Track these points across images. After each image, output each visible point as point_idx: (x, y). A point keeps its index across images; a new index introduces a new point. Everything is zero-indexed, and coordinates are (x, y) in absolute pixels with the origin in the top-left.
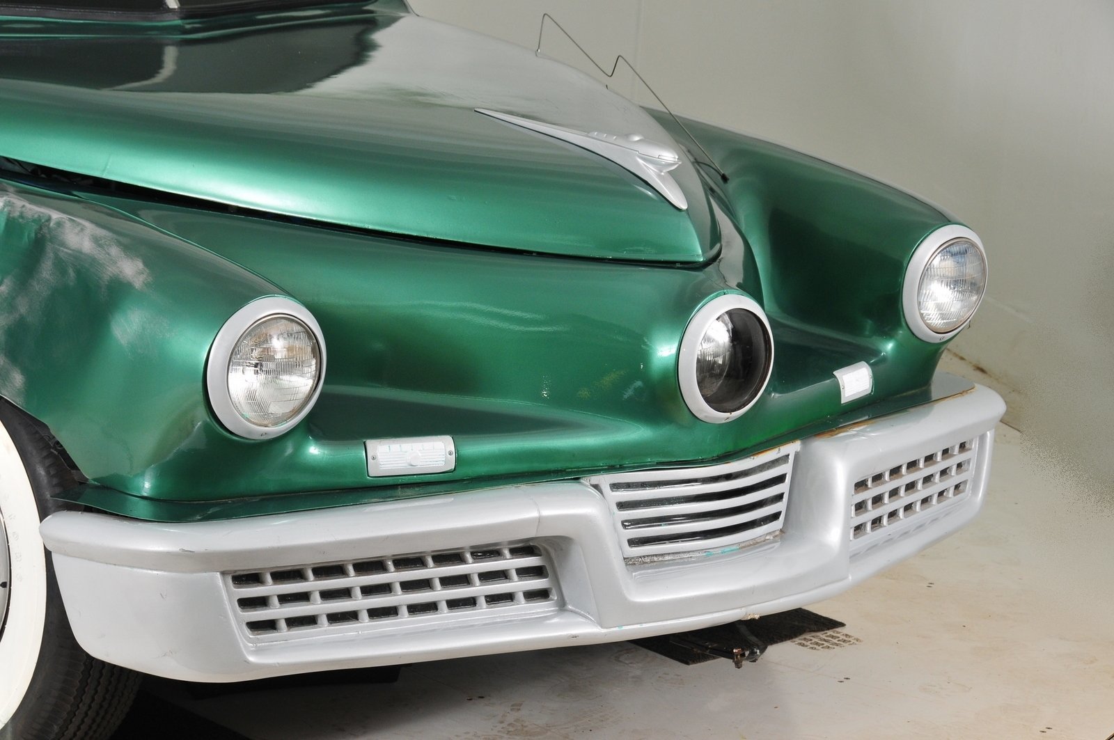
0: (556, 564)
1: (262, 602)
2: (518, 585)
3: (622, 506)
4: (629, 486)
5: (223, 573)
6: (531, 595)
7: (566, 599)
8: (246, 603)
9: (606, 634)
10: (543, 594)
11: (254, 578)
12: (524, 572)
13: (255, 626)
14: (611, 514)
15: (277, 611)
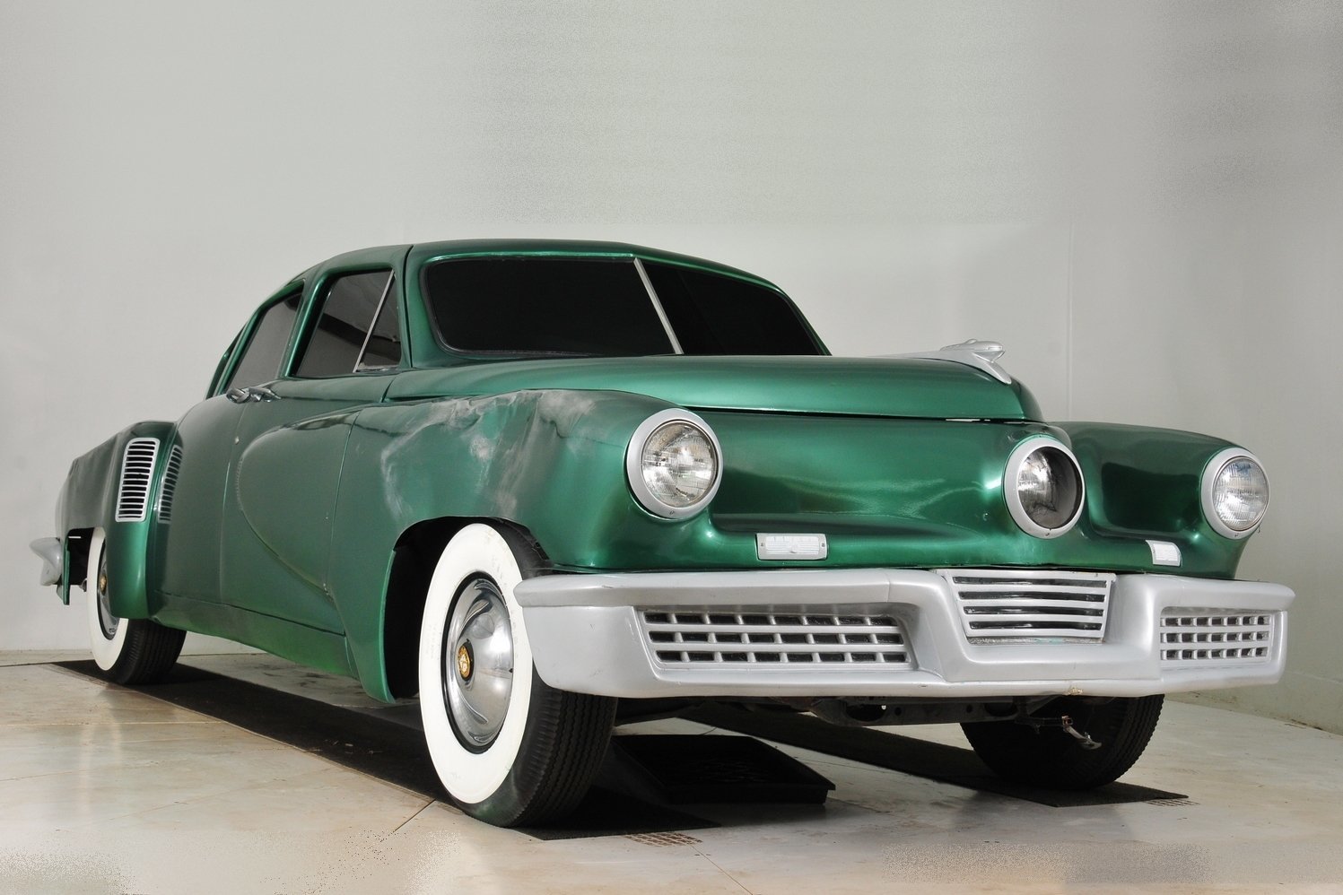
0: (910, 634)
1: (669, 637)
2: (876, 647)
3: (964, 595)
4: (969, 580)
5: (638, 609)
6: (891, 657)
7: (919, 662)
8: (656, 636)
9: (950, 687)
10: (899, 657)
11: (664, 618)
12: (883, 638)
13: (665, 656)
14: (955, 601)
15: (679, 645)
